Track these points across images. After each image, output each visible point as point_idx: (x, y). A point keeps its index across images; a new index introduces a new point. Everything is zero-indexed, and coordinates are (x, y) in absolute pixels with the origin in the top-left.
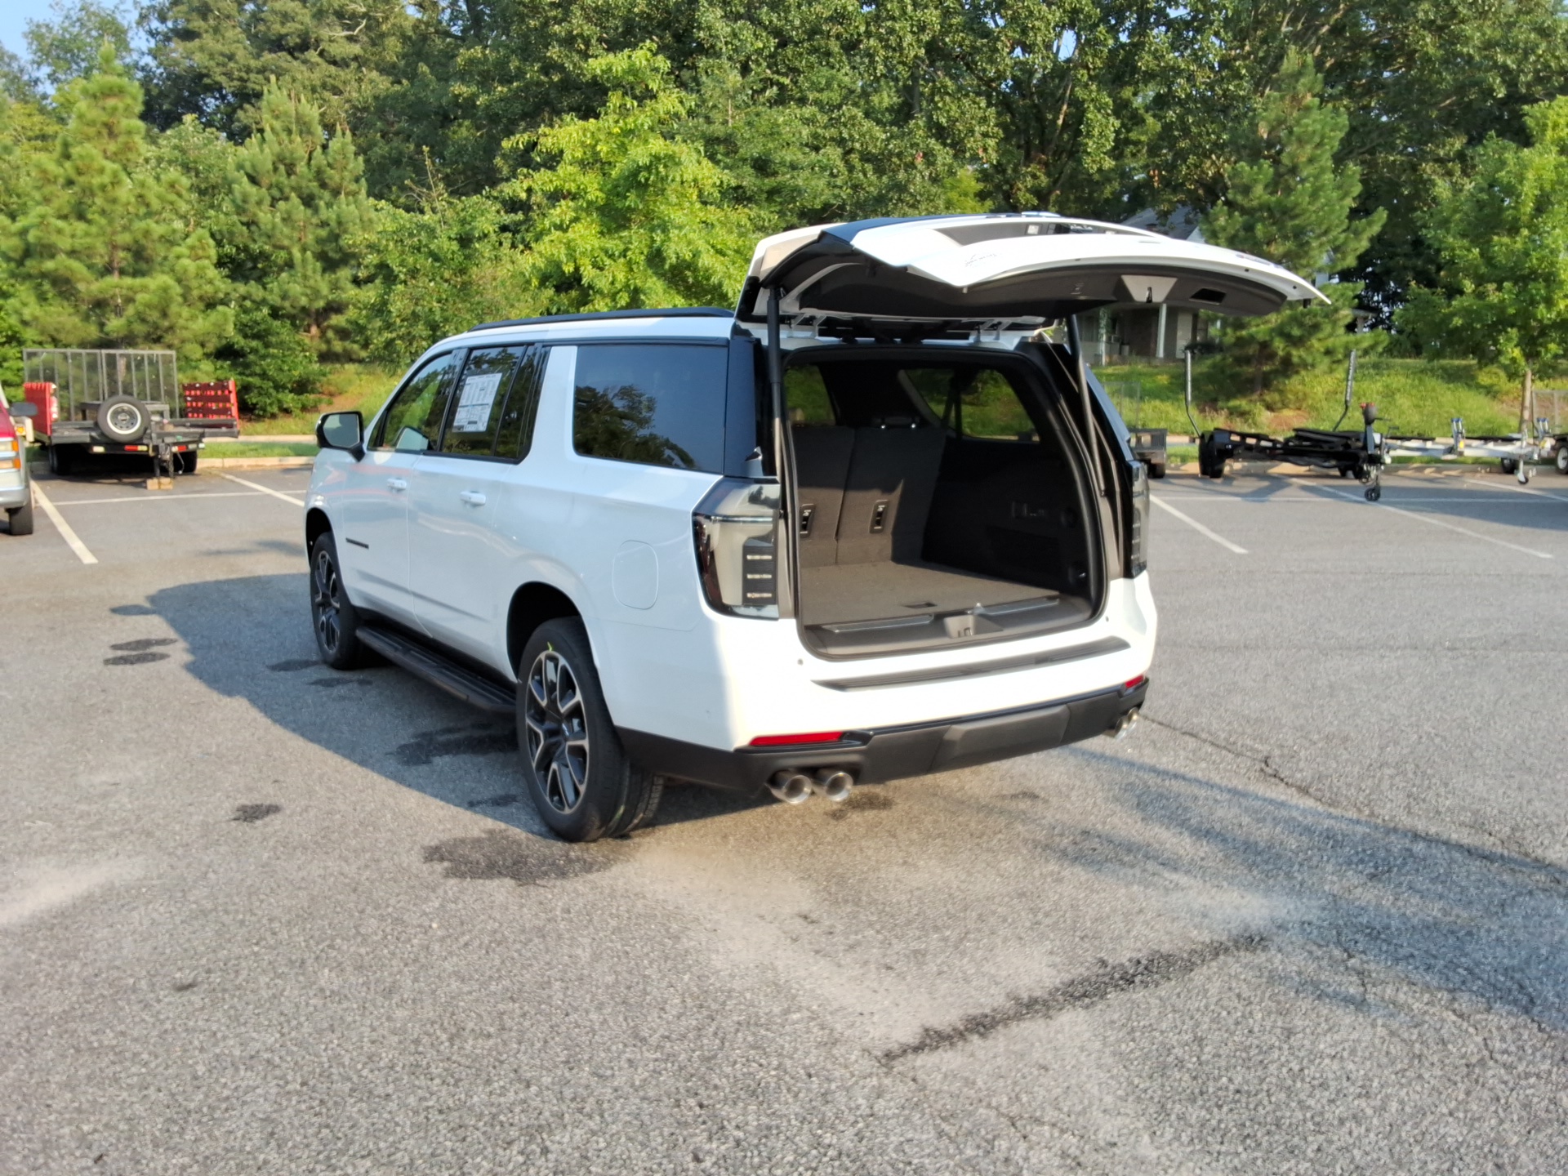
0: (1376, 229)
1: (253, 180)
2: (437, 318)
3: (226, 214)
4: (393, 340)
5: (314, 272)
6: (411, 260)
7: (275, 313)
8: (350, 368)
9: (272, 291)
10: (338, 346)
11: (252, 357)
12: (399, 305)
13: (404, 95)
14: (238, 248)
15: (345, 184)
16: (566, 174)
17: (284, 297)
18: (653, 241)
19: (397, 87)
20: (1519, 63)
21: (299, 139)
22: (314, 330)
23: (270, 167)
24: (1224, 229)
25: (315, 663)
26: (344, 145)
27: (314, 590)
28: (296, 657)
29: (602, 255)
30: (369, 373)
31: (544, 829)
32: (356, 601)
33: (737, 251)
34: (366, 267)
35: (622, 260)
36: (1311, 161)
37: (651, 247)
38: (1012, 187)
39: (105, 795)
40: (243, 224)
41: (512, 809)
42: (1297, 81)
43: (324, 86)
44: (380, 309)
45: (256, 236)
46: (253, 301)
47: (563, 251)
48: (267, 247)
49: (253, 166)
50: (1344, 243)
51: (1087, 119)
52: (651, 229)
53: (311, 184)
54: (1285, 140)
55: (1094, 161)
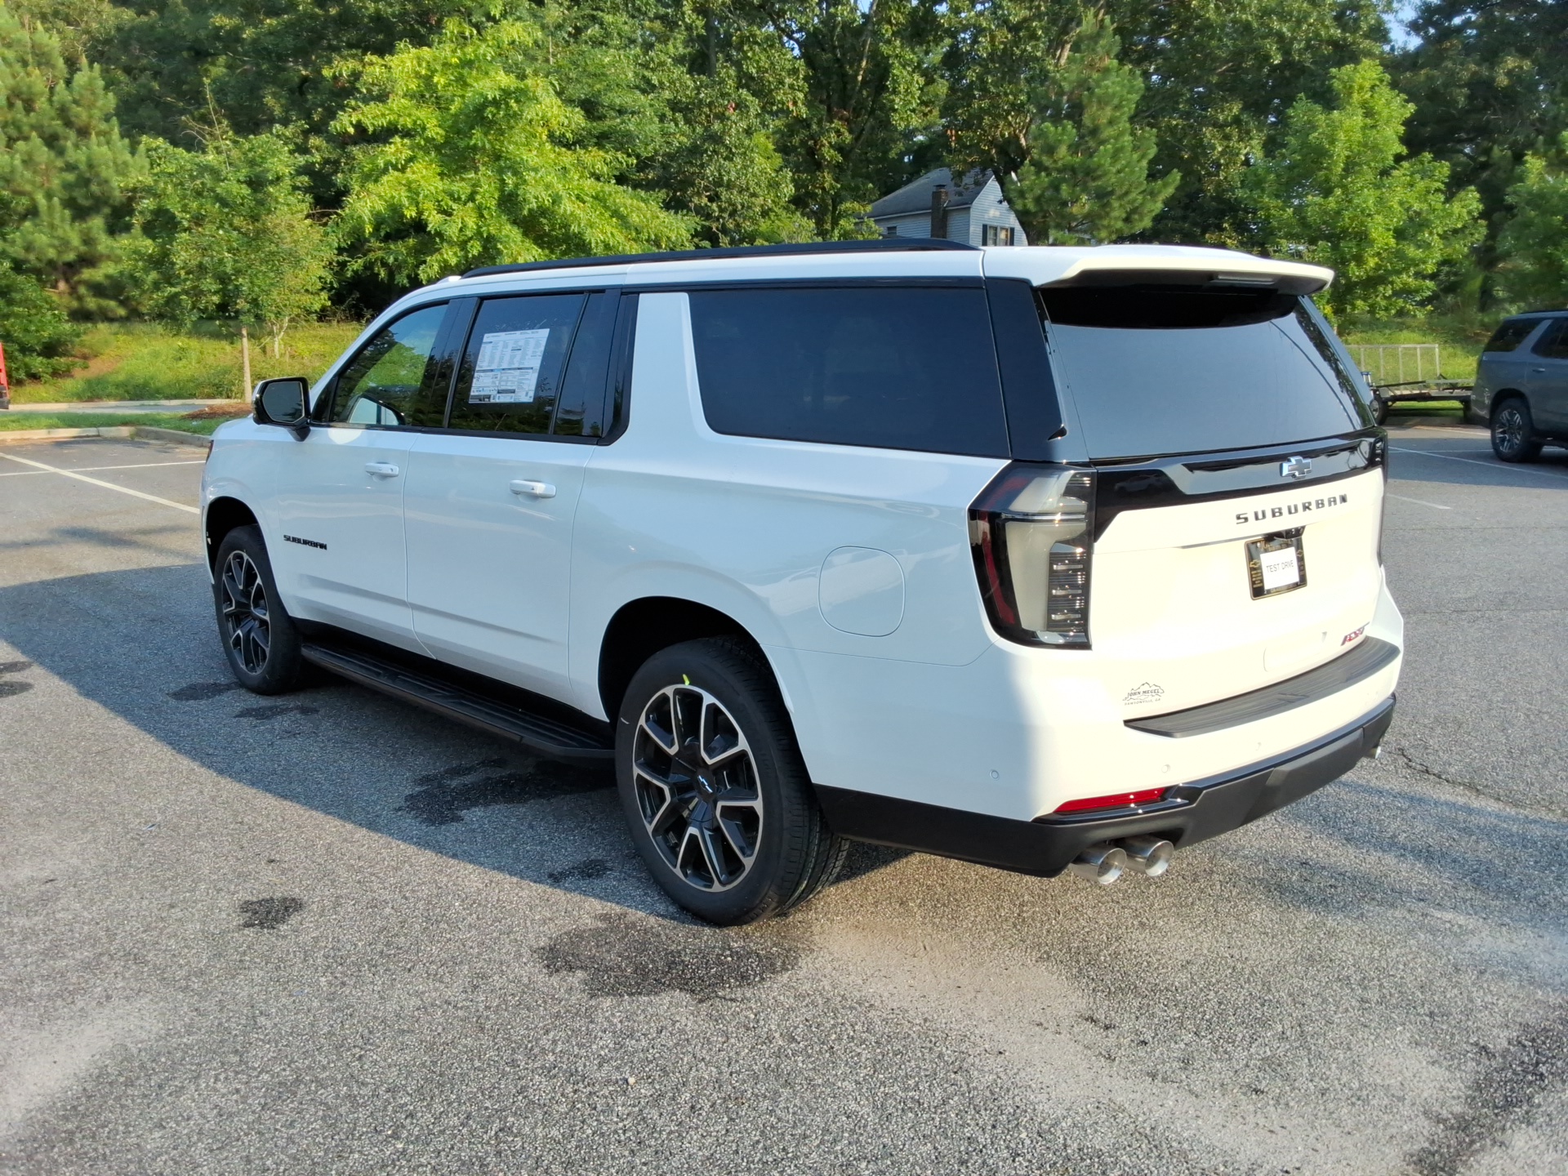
0: (1170, 191)
2: (229, 270)
4: (177, 295)
5: (63, 220)
6: (195, 205)
7: (18, 266)
8: (102, 327)
9: (13, 242)
10: (92, 303)
12: (183, 255)
13: (152, 27)
15: (94, 122)
16: (398, 109)
17: (28, 249)
18: (503, 181)
19: (144, 18)
20: (1293, 30)
21: (37, 72)
22: (62, 285)
25: (228, 687)
26: (91, 80)
27: (221, 595)
28: (197, 679)
29: (447, 198)
30: (129, 333)
31: (672, 909)
32: (295, 611)
33: (596, 198)
34: (141, 212)
35: (470, 204)
36: (1111, 122)
37: (502, 191)
38: (816, 143)
39: (44, 900)
41: (611, 881)
42: (1096, 43)
43: (56, 14)
44: (160, 261)
47: (404, 194)
50: (1142, 204)
51: (894, 75)
52: (501, 171)
53: (54, 123)
54: (1085, 101)
55: (901, 119)
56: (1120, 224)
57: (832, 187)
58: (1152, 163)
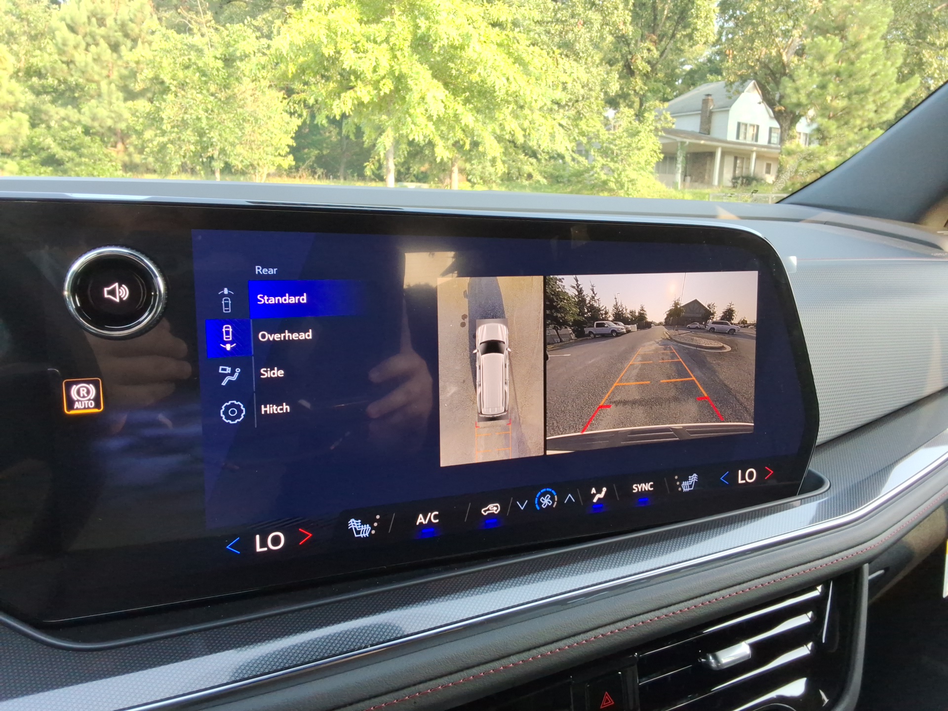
0: (910, 91)
1: (72, 29)
2: (204, 125)
3: (50, 54)
5: (118, 99)
6: (181, 75)
7: (87, 131)
9: (84, 114)
10: (136, 158)
11: (69, 165)
14: (59, 81)
15: (143, 34)
17: (94, 118)
22: (120, 146)
23: (86, 20)
24: (805, 86)
36: (870, 38)
37: (415, 33)
38: (632, 57)
40: (63, 62)
45: (73, 72)
46: (70, 122)
47: (323, 32)
48: (81, 80)
49: (72, 19)
50: (889, 100)
51: (697, 5)
52: (415, 18)
53: (116, 34)
54: (848, 23)
55: (702, 36)
56: (872, 115)
57: (641, 89)
58: (900, 70)
